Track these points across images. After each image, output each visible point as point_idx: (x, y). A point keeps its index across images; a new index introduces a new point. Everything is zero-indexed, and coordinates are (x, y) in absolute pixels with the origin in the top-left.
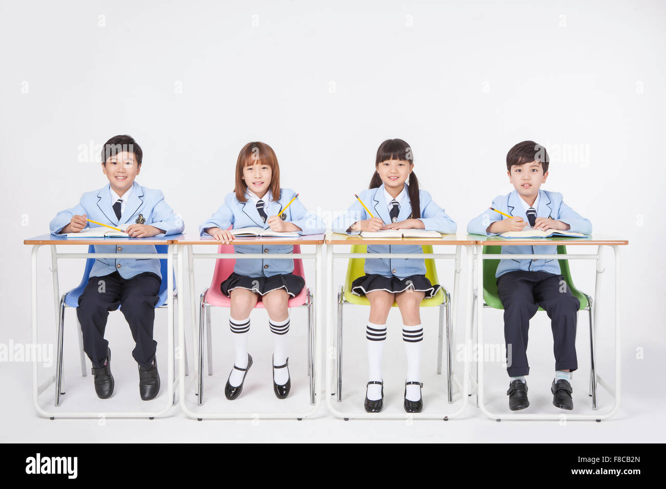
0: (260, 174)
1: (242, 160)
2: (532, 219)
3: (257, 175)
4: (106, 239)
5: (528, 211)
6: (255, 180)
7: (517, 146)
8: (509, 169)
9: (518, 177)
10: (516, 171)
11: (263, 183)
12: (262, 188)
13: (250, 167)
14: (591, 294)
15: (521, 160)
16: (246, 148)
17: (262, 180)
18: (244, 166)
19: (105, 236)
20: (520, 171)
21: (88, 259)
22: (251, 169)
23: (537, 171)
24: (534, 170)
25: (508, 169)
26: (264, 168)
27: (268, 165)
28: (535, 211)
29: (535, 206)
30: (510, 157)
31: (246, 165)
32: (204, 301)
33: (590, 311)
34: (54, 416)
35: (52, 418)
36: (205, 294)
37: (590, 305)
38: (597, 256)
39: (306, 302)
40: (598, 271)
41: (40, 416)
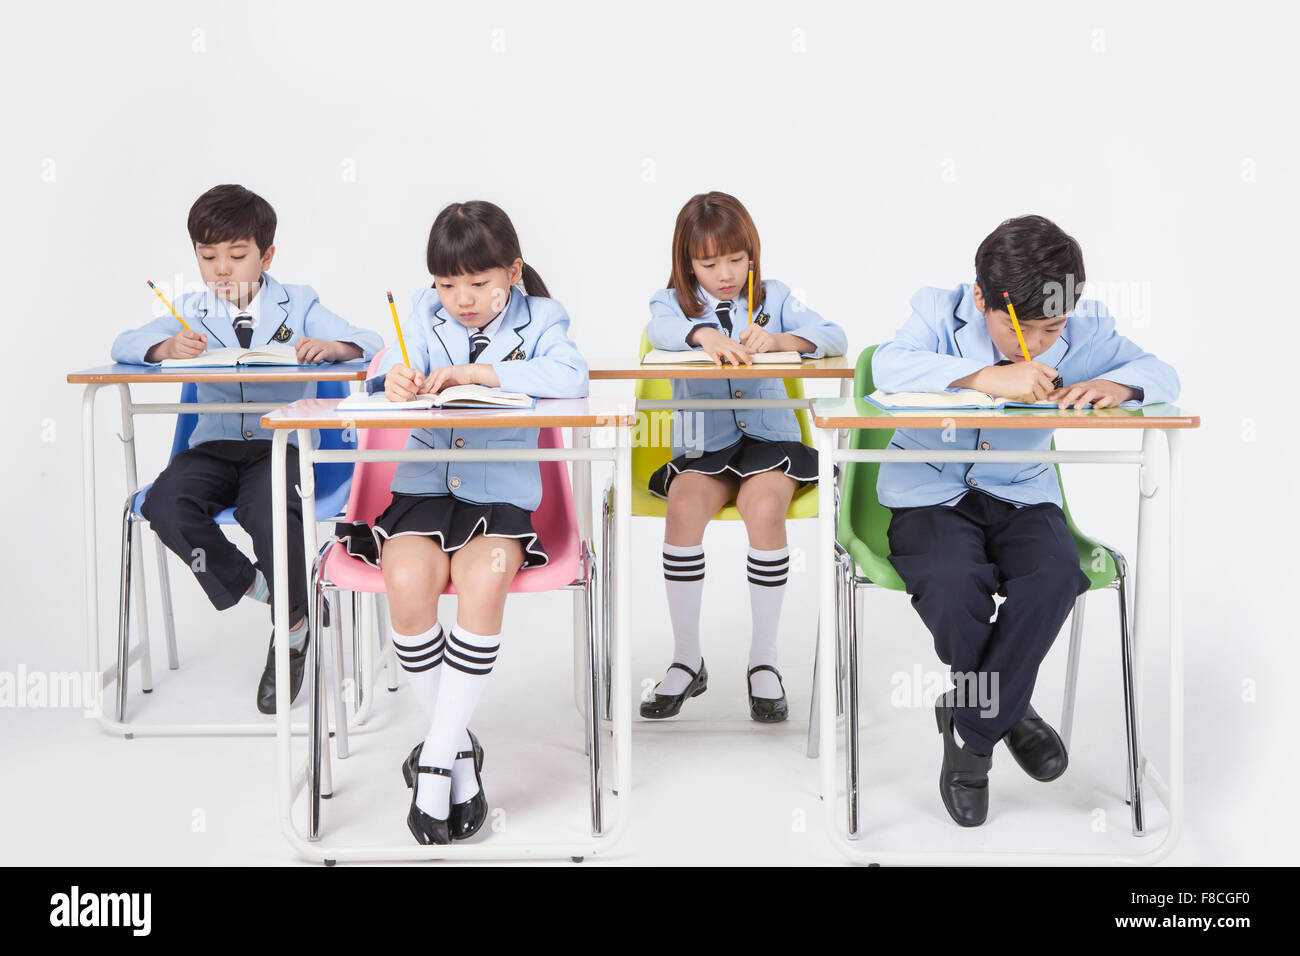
4: (241, 370)
5: (237, 319)
14: (1126, 549)
19: (238, 364)
21: (180, 415)
28: (250, 319)
32: (322, 577)
33: (1122, 590)
34: (133, 732)
35: (129, 736)
36: (325, 557)
37: (1121, 576)
38: (1142, 456)
39: (580, 577)
40: (1143, 491)
41: (107, 733)
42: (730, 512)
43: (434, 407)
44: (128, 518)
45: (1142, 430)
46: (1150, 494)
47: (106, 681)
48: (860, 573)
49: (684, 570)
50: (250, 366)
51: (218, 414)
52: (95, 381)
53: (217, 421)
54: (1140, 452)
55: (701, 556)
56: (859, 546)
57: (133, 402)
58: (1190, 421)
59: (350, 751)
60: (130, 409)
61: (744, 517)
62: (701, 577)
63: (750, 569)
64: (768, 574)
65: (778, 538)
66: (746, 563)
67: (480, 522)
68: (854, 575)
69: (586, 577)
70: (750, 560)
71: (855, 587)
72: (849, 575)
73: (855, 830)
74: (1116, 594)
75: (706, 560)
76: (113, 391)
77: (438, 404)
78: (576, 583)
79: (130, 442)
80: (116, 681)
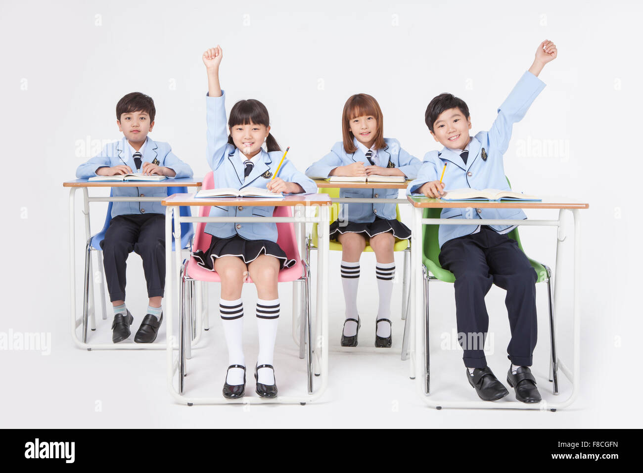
0: (367, 126)
1: (348, 113)
2: (138, 162)
3: (362, 126)
5: (134, 156)
6: (362, 131)
7: (127, 96)
8: (119, 117)
9: (128, 125)
10: (126, 119)
11: (370, 133)
12: (368, 138)
13: (356, 119)
14: (551, 265)
15: (130, 108)
16: (350, 101)
17: (368, 130)
18: (350, 119)
19: (124, 180)
20: (129, 118)
21: (109, 202)
22: (357, 121)
23: (145, 119)
24: (142, 118)
25: (118, 119)
26: (369, 119)
27: (372, 115)
28: (140, 156)
29: (141, 151)
30: (120, 107)
31: (352, 117)
32: (185, 275)
33: (549, 283)
34: (91, 347)
35: (89, 350)
36: (186, 266)
37: (549, 277)
38: (559, 222)
39: (303, 275)
40: (559, 239)
41: (79, 348)
42: (368, 248)
43: (239, 196)
44: (88, 249)
45: (559, 209)
46: (562, 240)
47: (77, 325)
48: (431, 274)
49: (350, 273)
50: (129, 181)
51: (127, 202)
52: (74, 186)
53: (129, 205)
54: (558, 221)
55: (359, 267)
56: (429, 263)
57: (89, 196)
58: (584, 206)
59: (192, 356)
60: (88, 199)
61: (374, 250)
62: (358, 276)
63: (377, 273)
64: (385, 275)
65: (391, 259)
66: (376, 270)
67: (262, 248)
68: (428, 275)
69: (305, 276)
70: (377, 268)
71: (428, 281)
72: (425, 275)
73: (428, 391)
74: (546, 285)
75: (360, 269)
76: (80, 191)
77: (241, 195)
78: (301, 278)
79: (88, 215)
80: (82, 324)
